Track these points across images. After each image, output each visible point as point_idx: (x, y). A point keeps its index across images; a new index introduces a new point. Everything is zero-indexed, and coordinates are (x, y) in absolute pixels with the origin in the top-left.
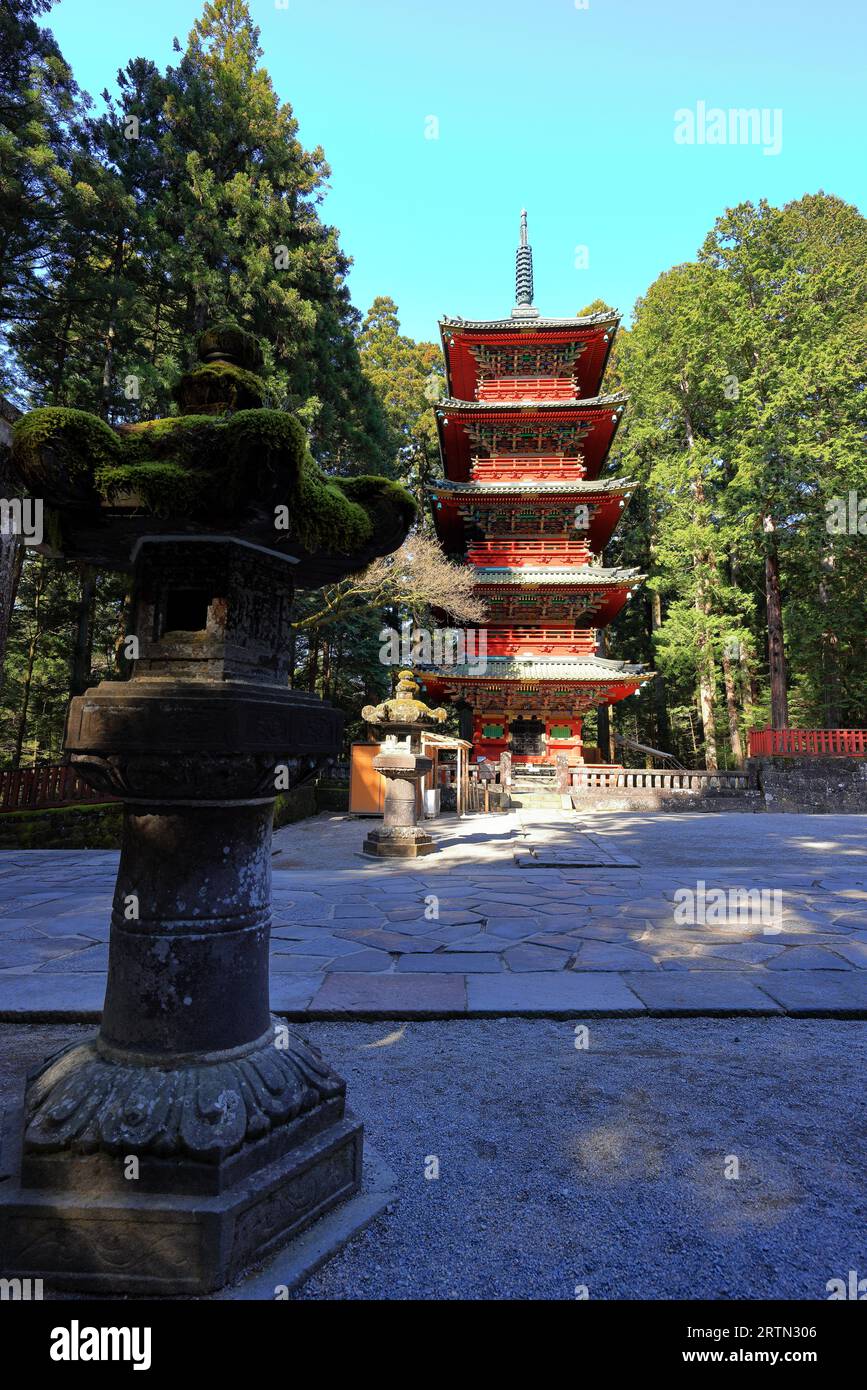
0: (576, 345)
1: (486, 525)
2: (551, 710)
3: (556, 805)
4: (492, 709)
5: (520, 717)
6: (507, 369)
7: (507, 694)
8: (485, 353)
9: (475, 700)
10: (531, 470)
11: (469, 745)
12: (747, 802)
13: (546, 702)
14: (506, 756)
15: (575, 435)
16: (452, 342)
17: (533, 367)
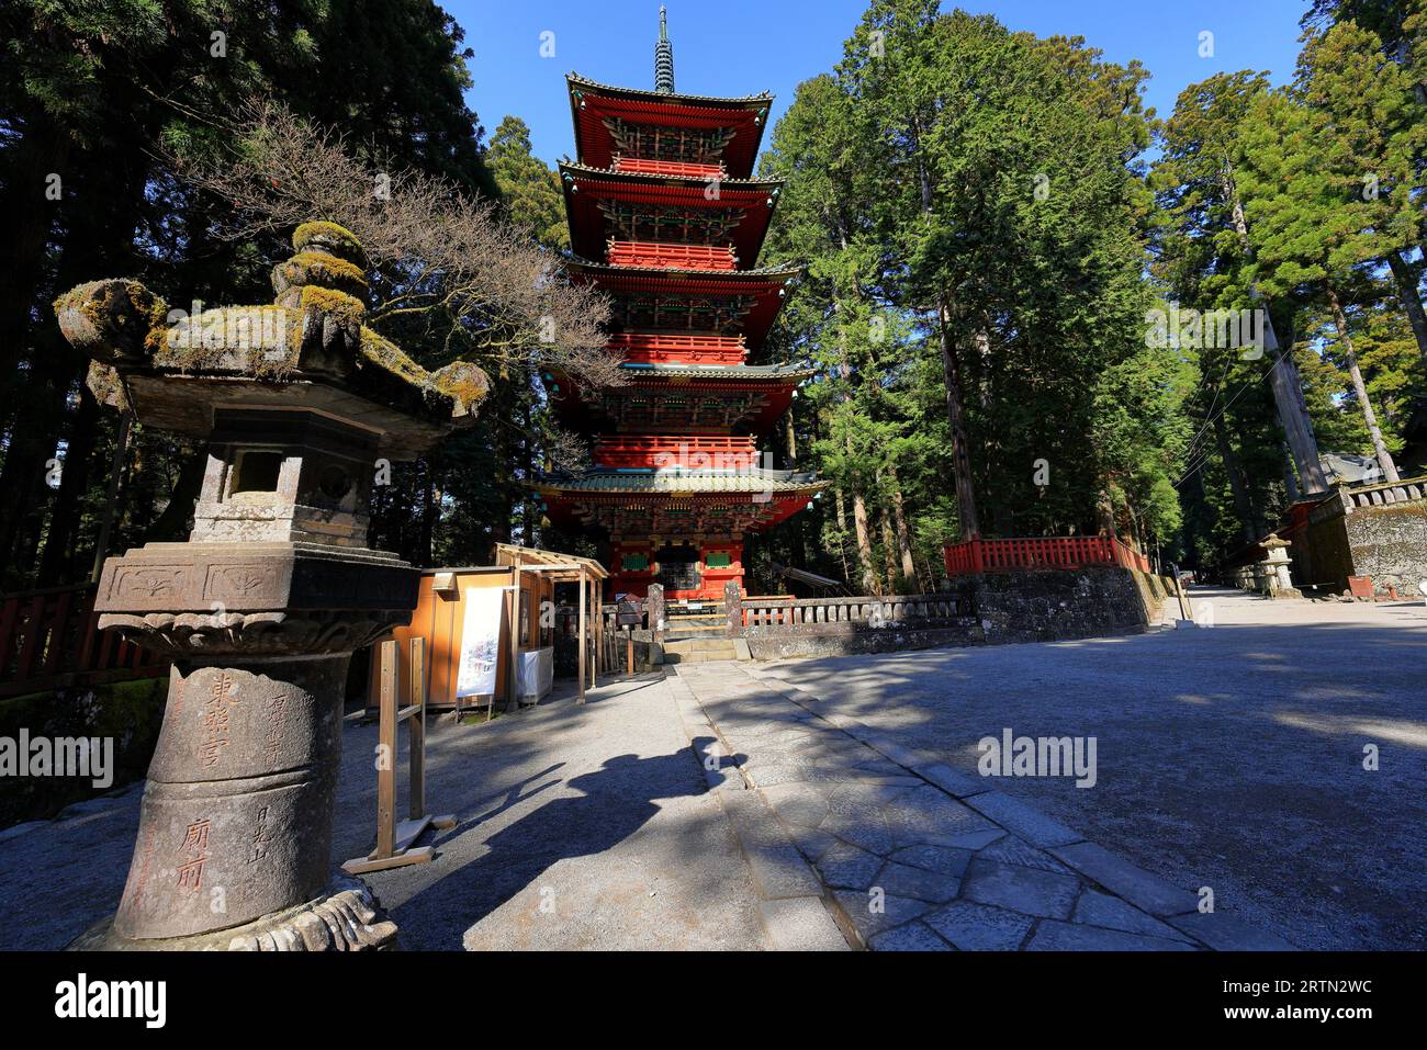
0: (724, 130)
1: (625, 317)
2: (705, 533)
3: (727, 654)
4: (634, 534)
5: (669, 543)
6: (647, 153)
7: (653, 514)
8: (623, 129)
9: (613, 523)
10: (678, 258)
11: (603, 574)
12: (963, 632)
13: (700, 524)
14: (656, 590)
15: (725, 224)
16: (583, 104)
17: (676, 154)
